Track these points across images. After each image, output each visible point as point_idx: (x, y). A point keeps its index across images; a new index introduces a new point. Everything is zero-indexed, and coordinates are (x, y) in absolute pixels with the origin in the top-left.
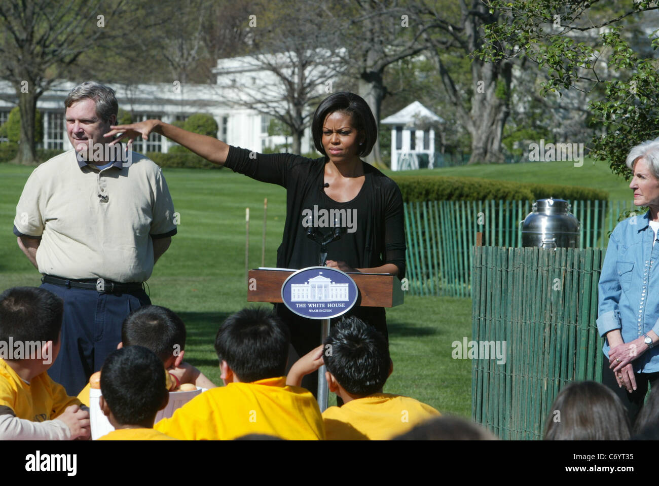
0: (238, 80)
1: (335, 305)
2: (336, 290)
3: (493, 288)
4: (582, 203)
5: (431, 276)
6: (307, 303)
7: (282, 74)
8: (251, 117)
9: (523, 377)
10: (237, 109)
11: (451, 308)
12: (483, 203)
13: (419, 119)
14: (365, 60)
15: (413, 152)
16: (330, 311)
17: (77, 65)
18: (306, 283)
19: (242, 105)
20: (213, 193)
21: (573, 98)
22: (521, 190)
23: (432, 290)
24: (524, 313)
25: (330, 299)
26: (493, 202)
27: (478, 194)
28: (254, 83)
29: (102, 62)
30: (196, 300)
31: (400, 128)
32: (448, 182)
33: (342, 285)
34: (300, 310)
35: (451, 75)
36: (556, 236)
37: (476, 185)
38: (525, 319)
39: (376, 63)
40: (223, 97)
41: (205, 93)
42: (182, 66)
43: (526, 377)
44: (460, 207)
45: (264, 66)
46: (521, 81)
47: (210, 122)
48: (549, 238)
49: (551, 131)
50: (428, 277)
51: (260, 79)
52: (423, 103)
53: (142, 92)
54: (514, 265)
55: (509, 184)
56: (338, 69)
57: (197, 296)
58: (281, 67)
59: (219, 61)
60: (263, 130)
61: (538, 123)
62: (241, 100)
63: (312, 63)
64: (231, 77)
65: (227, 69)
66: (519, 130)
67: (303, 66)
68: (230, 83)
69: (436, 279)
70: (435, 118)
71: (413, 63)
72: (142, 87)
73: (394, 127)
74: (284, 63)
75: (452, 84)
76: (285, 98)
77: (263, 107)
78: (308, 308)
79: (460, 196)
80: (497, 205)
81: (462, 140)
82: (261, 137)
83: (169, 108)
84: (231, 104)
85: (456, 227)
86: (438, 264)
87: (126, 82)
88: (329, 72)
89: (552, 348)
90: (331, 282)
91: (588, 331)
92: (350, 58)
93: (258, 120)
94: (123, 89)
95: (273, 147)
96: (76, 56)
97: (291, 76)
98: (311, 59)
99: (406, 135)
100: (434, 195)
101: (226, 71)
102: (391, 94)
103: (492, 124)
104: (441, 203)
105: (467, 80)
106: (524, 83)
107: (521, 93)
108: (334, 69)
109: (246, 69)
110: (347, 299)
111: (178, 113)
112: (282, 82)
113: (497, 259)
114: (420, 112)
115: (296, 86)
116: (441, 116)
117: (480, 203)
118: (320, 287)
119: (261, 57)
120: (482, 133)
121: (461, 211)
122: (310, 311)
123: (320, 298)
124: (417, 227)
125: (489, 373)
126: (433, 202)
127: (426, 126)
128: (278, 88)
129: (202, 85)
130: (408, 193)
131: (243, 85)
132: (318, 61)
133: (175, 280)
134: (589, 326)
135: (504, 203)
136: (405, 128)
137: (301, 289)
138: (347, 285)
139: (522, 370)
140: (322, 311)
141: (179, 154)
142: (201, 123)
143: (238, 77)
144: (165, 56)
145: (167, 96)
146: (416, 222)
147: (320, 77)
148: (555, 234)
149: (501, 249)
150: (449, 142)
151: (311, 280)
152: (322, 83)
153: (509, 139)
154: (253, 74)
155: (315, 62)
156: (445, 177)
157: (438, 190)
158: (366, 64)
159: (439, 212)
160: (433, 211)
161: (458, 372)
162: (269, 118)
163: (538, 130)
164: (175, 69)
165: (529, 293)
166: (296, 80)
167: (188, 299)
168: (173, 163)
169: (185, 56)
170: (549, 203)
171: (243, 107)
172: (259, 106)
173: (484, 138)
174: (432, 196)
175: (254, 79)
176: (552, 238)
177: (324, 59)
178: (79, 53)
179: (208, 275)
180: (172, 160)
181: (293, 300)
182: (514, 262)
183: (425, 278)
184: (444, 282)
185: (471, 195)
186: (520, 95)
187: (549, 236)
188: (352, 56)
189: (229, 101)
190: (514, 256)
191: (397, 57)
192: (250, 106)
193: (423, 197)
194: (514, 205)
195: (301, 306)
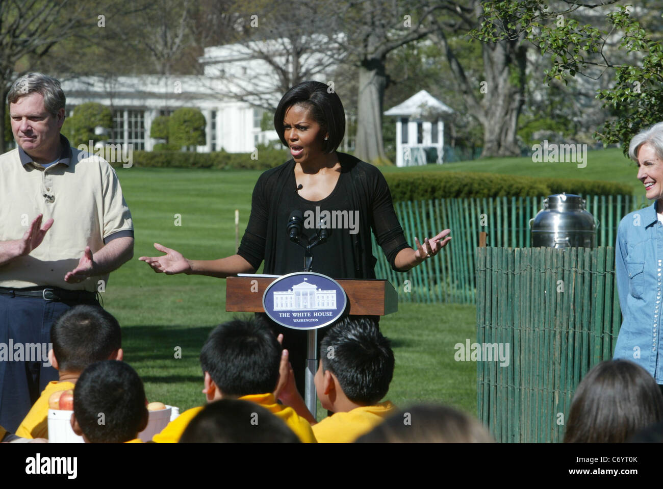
0: (227, 70)
1: (322, 314)
2: (323, 297)
3: (499, 293)
4: (603, 198)
5: (438, 281)
6: (291, 312)
7: (276, 62)
8: (242, 112)
9: (533, 390)
10: (227, 102)
11: (460, 316)
12: (494, 200)
13: (426, 110)
14: (366, 46)
15: (421, 146)
16: (317, 320)
17: (51, 57)
18: (289, 290)
19: (232, 97)
20: (202, 194)
21: (594, 84)
22: (536, 186)
23: (440, 297)
24: (532, 320)
25: (316, 307)
26: (505, 200)
27: (489, 190)
28: (245, 73)
29: (77, 53)
30: (181, 312)
31: (405, 120)
32: (456, 178)
33: (329, 291)
34: (283, 320)
35: (460, 61)
36: (569, 235)
37: (487, 181)
38: (534, 326)
39: (377, 49)
40: (211, 88)
41: (191, 85)
42: (166, 56)
43: (536, 390)
44: (469, 205)
45: (256, 54)
46: (537, 66)
47: (197, 116)
48: (562, 237)
49: (572, 120)
50: (435, 283)
51: (251, 69)
52: (429, 91)
53: (123, 85)
54: (520, 267)
55: (523, 179)
56: (336, 56)
57: (182, 308)
58: (274, 55)
59: (206, 50)
60: (256, 125)
61: (558, 112)
62: (231, 92)
63: (309, 51)
64: (219, 66)
65: (215, 58)
66: (536, 120)
67: (298, 53)
68: (218, 73)
69: (444, 284)
70: (444, 108)
71: (418, 48)
72: (122, 79)
73: (399, 119)
74: (277, 50)
75: (461, 71)
76: (279, 89)
77: (255, 100)
78: (292, 317)
79: (469, 193)
80: (509, 202)
81: (474, 132)
82: (254, 133)
83: (151, 103)
84: (220, 96)
85: (465, 227)
86: (447, 268)
87: (105, 74)
88: (326, 60)
89: (563, 357)
90: (317, 289)
91: (603, 338)
92: (349, 44)
93: (250, 114)
94: (101, 81)
95: (267, 143)
96: (49, 46)
97: (285, 65)
98: (307, 46)
99: (412, 127)
100: (441, 193)
101: (213, 60)
102: (394, 83)
103: (506, 114)
104: (448, 201)
105: (479, 65)
106: (540, 68)
107: (537, 79)
108: (332, 56)
109: (236, 58)
110: (335, 307)
111: (162, 107)
112: (275, 71)
113: (502, 261)
114: (427, 102)
115: (291, 76)
116: (450, 105)
117: (491, 200)
118: (305, 294)
119: (252, 44)
120: (495, 124)
121: (470, 210)
122: (295, 321)
123: (305, 306)
124: (422, 227)
125: (496, 386)
126: (440, 200)
127: (434, 117)
128: (272, 78)
129: (187, 76)
130: (412, 191)
131: (233, 76)
132: (314, 48)
133: (160, 290)
134: (603, 333)
135: (517, 200)
136: (411, 119)
137: (284, 297)
138: (335, 291)
139: (531, 382)
140: (307, 320)
141: (163, 152)
142: (187, 117)
143: (227, 67)
144: (147, 44)
145: (150, 88)
146: (422, 222)
147: (317, 65)
148: (569, 232)
149: (507, 250)
150: (459, 135)
151: (294, 287)
152: (319, 72)
153: (526, 130)
154: (244, 63)
155: (310, 48)
156: (452, 173)
157: (445, 187)
158: (366, 50)
159: (447, 210)
160: (441, 211)
161: (468, 386)
162: (262, 111)
163: (557, 120)
164: (159, 59)
165: (537, 297)
166: (291, 68)
167: (172, 311)
168: (158, 162)
169: (169, 44)
170: (562, 198)
171: (234, 100)
172: (250, 98)
173: (497, 130)
174: (439, 193)
175: (245, 69)
176: (565, 237)
177: (320, 46)
178: (53, 44)
179: (196, 284)
180: (157, 159)
181: (276, 309)
182: (520, 263)
183: (432, 283)
184: (453, 288)
185: (481, 191)
186: (537, 81)
187: (562, 235)
188: (351, 42)
189: (217, 93)
190: (520, 257)
191: (400, 42)
192: (240, 98)
193: (428, 194)
194: (528, 202)
195: (284, 315)
